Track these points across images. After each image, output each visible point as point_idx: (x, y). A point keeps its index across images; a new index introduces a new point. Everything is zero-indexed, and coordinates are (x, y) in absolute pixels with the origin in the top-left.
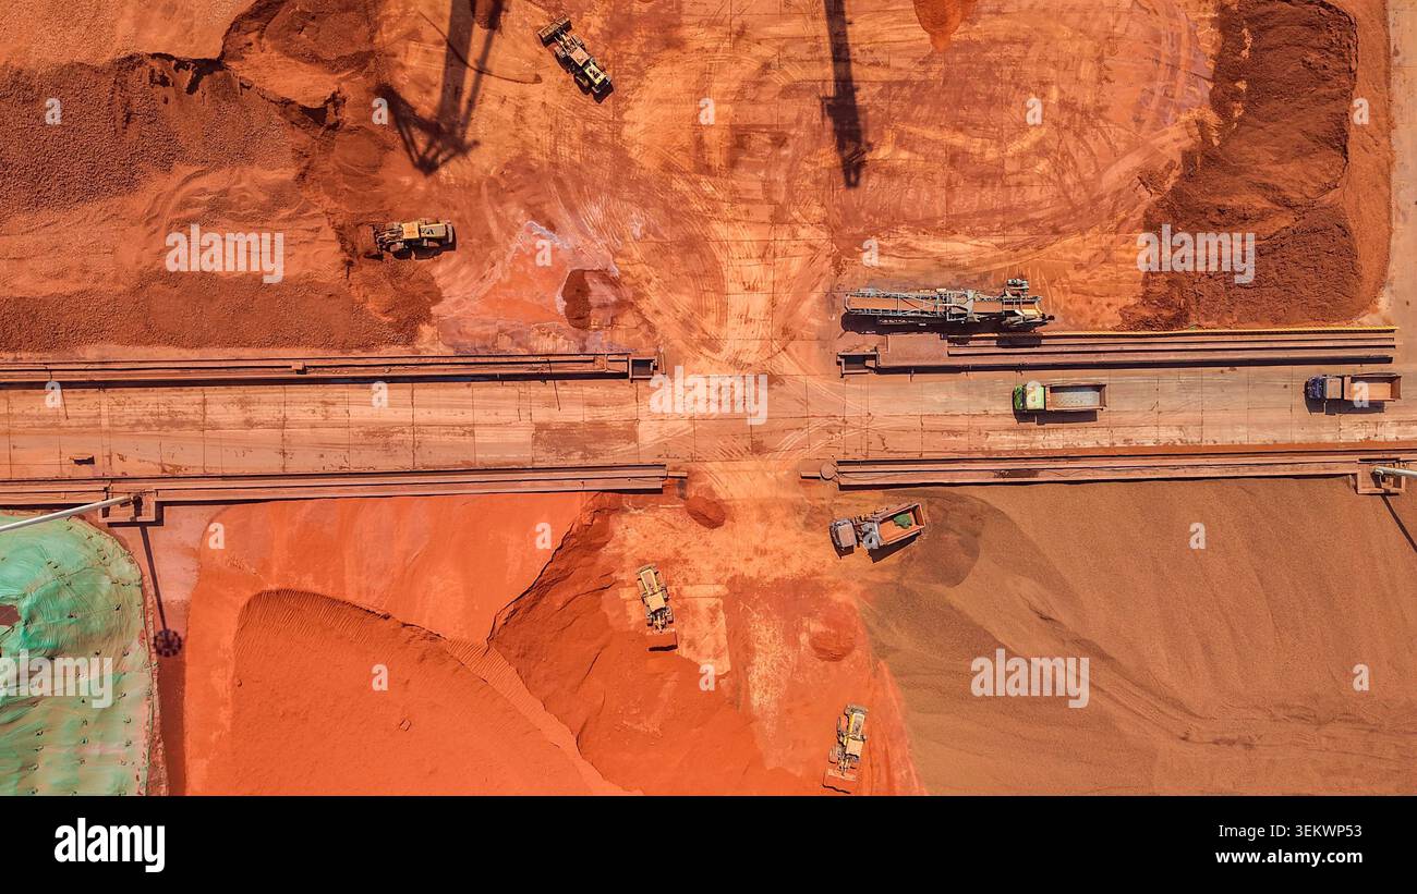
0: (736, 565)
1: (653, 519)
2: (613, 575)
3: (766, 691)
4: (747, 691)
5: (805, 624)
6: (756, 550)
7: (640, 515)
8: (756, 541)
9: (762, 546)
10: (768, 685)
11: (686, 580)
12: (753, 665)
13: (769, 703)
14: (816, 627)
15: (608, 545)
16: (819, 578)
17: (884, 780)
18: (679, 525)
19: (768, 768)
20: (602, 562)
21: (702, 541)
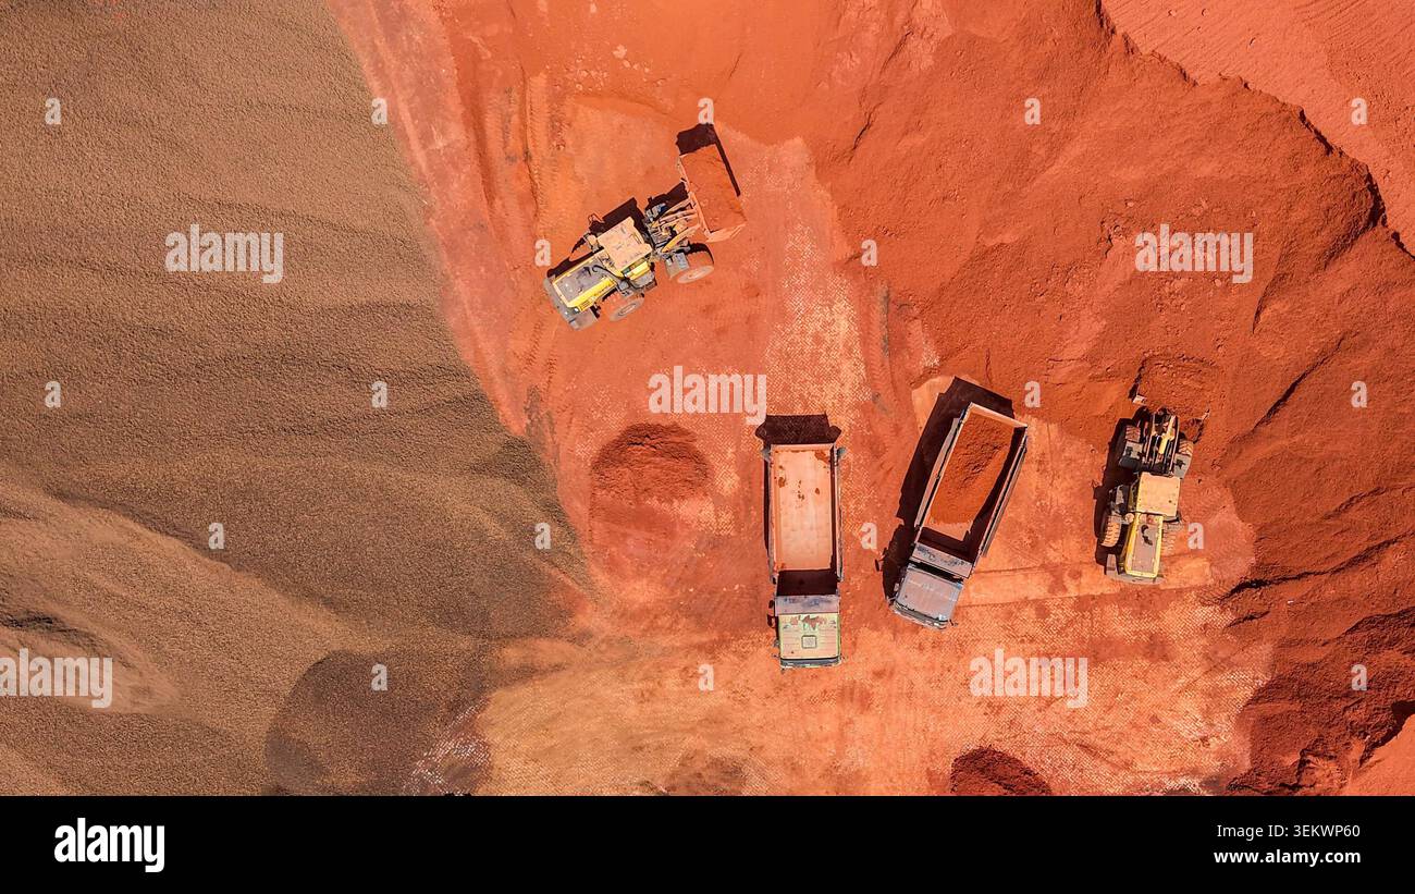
0: (914, 656)
1: (1140, 766)
2: (1229, 617)
3: (818, 340)
4: (865, 340)
5: (726, 517)
6: (865, 701)
7: (1174, 775)
8: (865, 724)
9: (851, 711)
10: (815, 356)
11: (1042, 611)
12: (857, 406)
13: (809, 311)
14: (696, 511)
15: (1249, 693)
16: (697, 639)
17: (491, 123)
18: (1070, 755)
19: (798, 141)
20: (1264, 650)
21: (1005, 717)
